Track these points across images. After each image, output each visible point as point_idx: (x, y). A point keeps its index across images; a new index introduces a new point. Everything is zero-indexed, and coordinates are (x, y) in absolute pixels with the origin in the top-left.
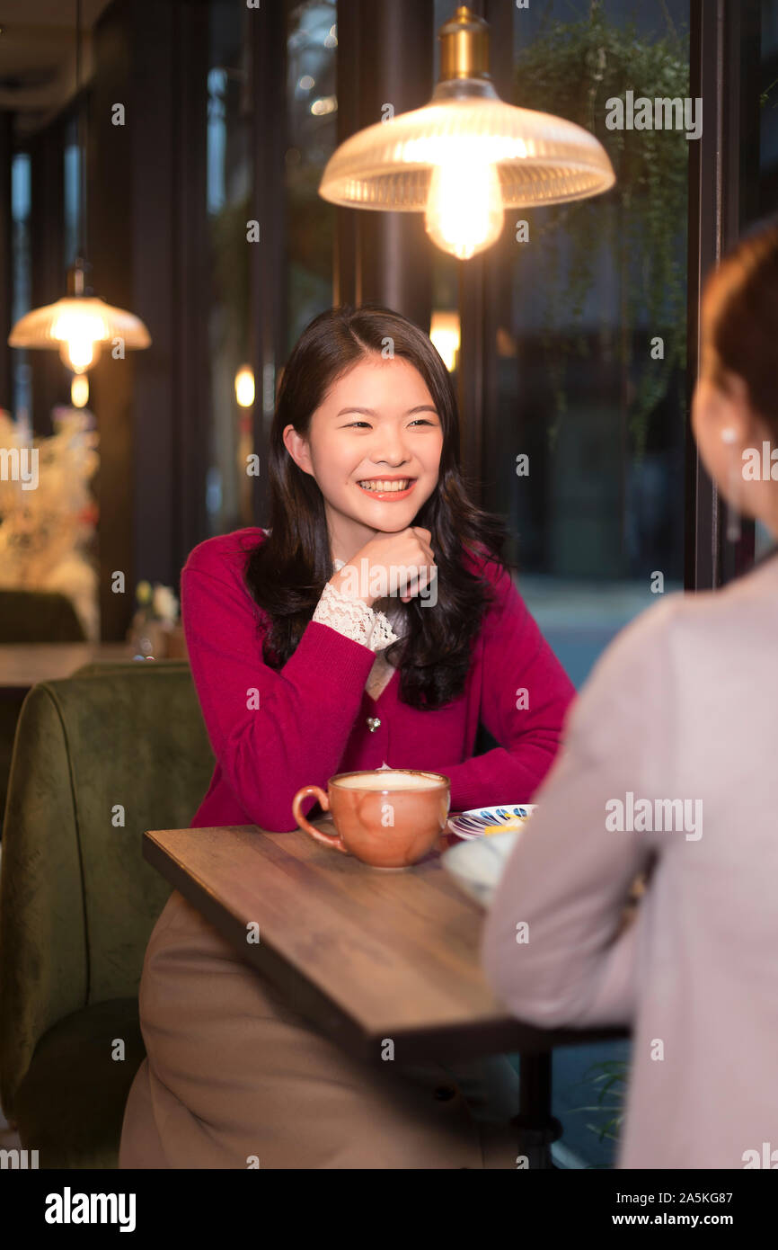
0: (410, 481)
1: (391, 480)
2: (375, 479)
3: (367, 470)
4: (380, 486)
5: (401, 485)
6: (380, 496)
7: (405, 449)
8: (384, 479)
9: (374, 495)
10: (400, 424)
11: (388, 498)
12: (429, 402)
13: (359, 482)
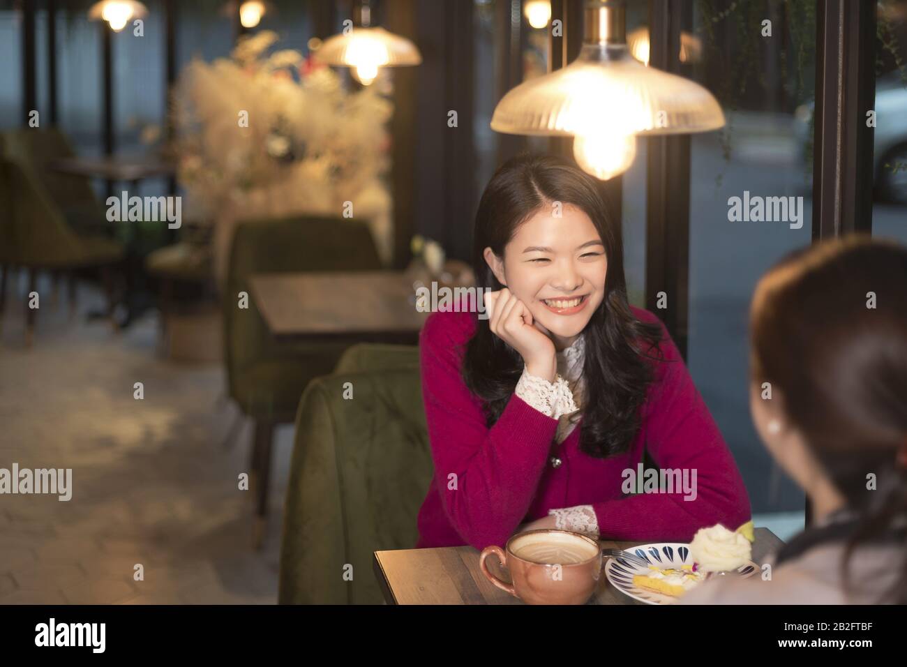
0: (583, 299)
1: (568, 299)
2: (556, 299)
3: (547, 293)
4: (559, 304)
5: (576, 302)
6: (559, 311)
7: (577, 276)
8: (562, 299)
9: (555, 310)
10: (573, 256)
11: (566, 313)
12: (596, 236)
13: (544, 301)
